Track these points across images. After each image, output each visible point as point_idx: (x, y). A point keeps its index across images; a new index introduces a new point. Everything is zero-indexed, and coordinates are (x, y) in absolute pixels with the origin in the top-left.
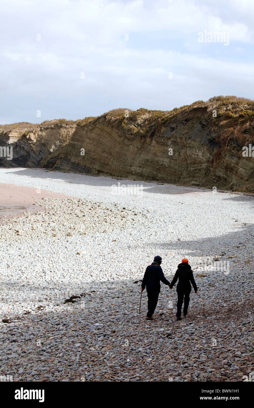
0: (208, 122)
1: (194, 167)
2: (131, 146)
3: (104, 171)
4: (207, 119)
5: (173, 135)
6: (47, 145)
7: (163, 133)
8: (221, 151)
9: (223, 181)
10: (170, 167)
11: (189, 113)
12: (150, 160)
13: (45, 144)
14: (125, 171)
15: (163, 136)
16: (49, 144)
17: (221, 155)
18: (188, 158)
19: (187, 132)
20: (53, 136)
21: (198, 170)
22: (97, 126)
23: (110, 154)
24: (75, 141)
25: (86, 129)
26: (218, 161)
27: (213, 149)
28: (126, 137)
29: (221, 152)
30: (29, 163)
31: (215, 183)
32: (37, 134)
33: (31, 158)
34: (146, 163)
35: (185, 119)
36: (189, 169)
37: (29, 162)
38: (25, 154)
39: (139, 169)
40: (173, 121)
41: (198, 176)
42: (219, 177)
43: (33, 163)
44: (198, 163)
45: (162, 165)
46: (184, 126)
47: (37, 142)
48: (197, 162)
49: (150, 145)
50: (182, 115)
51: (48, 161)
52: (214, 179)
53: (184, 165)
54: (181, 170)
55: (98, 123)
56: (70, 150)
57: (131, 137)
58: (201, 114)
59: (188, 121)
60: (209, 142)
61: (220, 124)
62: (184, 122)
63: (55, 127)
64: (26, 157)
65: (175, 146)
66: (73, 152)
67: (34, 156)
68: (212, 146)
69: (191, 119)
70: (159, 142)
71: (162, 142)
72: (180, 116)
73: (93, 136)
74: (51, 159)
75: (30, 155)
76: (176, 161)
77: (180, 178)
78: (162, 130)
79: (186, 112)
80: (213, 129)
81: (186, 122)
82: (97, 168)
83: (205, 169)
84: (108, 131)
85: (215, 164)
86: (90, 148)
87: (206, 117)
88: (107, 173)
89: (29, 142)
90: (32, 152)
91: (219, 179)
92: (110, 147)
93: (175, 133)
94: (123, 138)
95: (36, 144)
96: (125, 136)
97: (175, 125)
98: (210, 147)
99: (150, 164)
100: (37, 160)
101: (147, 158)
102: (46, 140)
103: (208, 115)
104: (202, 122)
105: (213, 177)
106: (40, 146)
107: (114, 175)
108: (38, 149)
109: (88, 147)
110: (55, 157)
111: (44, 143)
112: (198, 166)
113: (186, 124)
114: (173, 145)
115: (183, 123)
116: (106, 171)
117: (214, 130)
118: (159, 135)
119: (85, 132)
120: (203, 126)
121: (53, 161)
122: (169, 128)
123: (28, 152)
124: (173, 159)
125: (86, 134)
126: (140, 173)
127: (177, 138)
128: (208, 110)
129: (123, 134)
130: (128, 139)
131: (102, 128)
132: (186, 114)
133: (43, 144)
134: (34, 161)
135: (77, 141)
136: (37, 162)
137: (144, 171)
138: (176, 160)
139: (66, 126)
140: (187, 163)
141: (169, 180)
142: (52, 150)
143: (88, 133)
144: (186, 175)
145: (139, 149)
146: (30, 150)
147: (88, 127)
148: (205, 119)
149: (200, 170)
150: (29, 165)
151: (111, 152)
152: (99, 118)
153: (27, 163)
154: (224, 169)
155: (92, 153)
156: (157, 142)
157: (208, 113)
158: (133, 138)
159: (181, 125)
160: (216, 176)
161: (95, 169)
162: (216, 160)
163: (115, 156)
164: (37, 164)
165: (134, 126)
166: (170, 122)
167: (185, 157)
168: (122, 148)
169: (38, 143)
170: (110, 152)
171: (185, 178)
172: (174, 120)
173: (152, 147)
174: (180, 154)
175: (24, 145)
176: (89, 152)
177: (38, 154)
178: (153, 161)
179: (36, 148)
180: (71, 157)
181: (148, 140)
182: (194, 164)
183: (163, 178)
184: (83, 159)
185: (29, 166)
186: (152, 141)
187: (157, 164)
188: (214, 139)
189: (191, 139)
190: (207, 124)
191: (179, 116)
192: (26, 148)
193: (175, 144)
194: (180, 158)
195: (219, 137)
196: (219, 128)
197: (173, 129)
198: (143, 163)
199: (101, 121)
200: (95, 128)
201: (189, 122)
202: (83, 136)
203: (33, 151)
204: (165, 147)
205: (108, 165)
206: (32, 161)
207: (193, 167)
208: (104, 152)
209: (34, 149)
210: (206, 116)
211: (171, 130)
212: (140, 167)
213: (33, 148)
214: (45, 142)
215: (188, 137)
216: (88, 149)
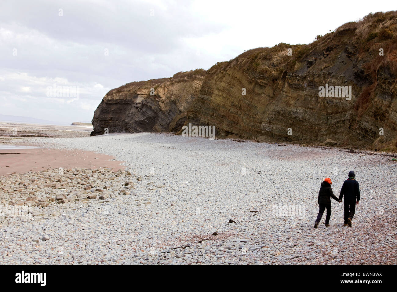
0: (356, 48)
1: (337, 118)
2: (262, 94)
3: (233, 132)
4: (355, 44)
5: (309, 72)
6: (177, 102)
7: (296, 71)
8: (371, 89)
9: (372, 136)
10: (305, 120)
11: (333, 39)
12: (281, 112)
13: (175, 102)
14: (255, 130)
15: (297, 75)
16: (180, 101)
17: (370, 95)
18: (329, 104)
19: (327, 66)
20: (185, 91)
21: (341, 122)
22: (227, 72)
23: (240, 108)
24: (204, 95)
25: (215, 77)
26: (365, 105)
27: (361, 87)
28: (257, 83)
29: (370, 91)
30: (157, 127)
31: (360, 140)
32: (166, 89)
33: (159, 120)
34: (276, 116)
35: (327, 47)
36: (329, 122)
37: (157, 124)
38: (153, 115)
39: (269, 126)
40: (311, 53)
41: (341, 132)
42: (366, 130)
43: (162, 126)
44: (342, 112)
45: (296, 117)
46: (325, 57)
47: (166, 99)
48: (340, 110)
49: (282, 90)
50: (323, 43)
51: (177, 123)
52: (360, 134)
53: (322, 115)
54: (318, 124)
55: (230, 67)
56: (199, 107)
57: (262, 82)
58: (348, 38)
59: (330, 51)
60: (355, 78)
61: (371, 50)
62: (325, 52)
63: (188, 79)
64: (154, 119)
65: (312, 88)
66: (202, 109)
67: (163, 117)
68: (359, 83)
69: (335, 48)
70: (292, 85)
71: (295, 85)
72: (321, 44)
73: (223, 85)
74: (180, 119)
75: (158, 117)
76: (312, 111)
77: (317, 136)
78: (296, 67)
79: (329, 39)
80: (360, 57)
81: (328, 52)
82: (224, 129)
83: (350, 120)
84: (238, 78)
85: (361, 110)
86: (219, 102)
87: (352, 41)
88: (236, 134)
89: (157, 99)
90: (160, 112)
91: (365, 133)
92: (240, 98)
93: (311, 70)
94: (254, 84)
95: (165, 102)
96: (256, 81)
97: (313, 58)
98: (357, 84)
99: (282, 117)
100: (166, 122)
101: (278, 110)
102: (177, 96)
103: (356, 38)
104: (347, 49)
105: (357, 132)
106: (170, 104)
107: (244, 137)
108: (168, 108)
109: (216, 101)
110: (184, 117)
111: (175, 100)
112: (341, 116)
113: (327, 55)
114: (310, 88)
115: (324, 54)
116: (236, 132)
117: (362, 59)
118: (291, 74)
119: (214, 81)
120: (350, 55)
121: (181, 122)
122: (305, 63)
123: (155, 113)
124: (309, 108)
125: (215, 83)
126: (270, 132)
127: (315, 77)
128: (357, 31)
129: (253, 80)
130: (260, 85)
131: (233, 74)
132: (328, 41)
133: (173, 101)
134: (163, 124)
135: (206, 95)
136: (166, 125)
137: (274, 128)
138: (312, 109)
139: (200, 77)
140: (327, 112)
141: (303, 139)
142: (182, 109)
143: (217, 83)
144: (325, 131)
145: (271, 98)
146: (158, 109)
147: (218, 75)
148: (353, 44)
149: (343, 121)
150: (157, 128)
151: (241, 105)
152: (231, 62)
153: (155, 126)
154: (372, 117)
155: (221, 109)
156: (290, 85)
157: (356, 34)
158: (266, 84)
159: (322, 57)
160: (362, 129)
161: (223, 130)
162: (363, 103)
163: (245, 110)
164: (166, 127)
165: (267, 67)
166: (308, 54)
167: (323, 103)
168: (253, 99)
169: (168, 101)
170: (239, 105)
171: (323, 135)
172: (314, 51)
173: (284, 93)
174: (317, 99)
175: (151, 103)
176: (217, 108)
177: (168, 114)
178: (285, 114)
179: (165, 107)
180: (201, 115)
181: (280, 82)
182: (337, 113)
183: (297, 137)
184: (212, 117)
185: (156, 130)
186: (285, 85)
187: (289, 116)
188: (362, 72)
189: (331, 76)
190: (354, 52)
191: (319, 45)
192: (153, 107)
193: (312, 86)
194: (317, 105)
195: (369, 68)
196: (370, 55)
197: (311, 64)
198: (273, 116)
199: (232, 65)
200: (225, 74)
201: (332, 52)
202: (212, 87)
203: (162, 110)
204: (301, 91)
205: (238, 123)
206: (160, 124)
207: (335, 119)
208: (233, 105)
209: (163, 108)
210: (354, 39)
211: (308, 65)
212: (270, 123)
213: (161, 107)
214: (175, 98)
215: (327, 73)
216: (216, 104)
